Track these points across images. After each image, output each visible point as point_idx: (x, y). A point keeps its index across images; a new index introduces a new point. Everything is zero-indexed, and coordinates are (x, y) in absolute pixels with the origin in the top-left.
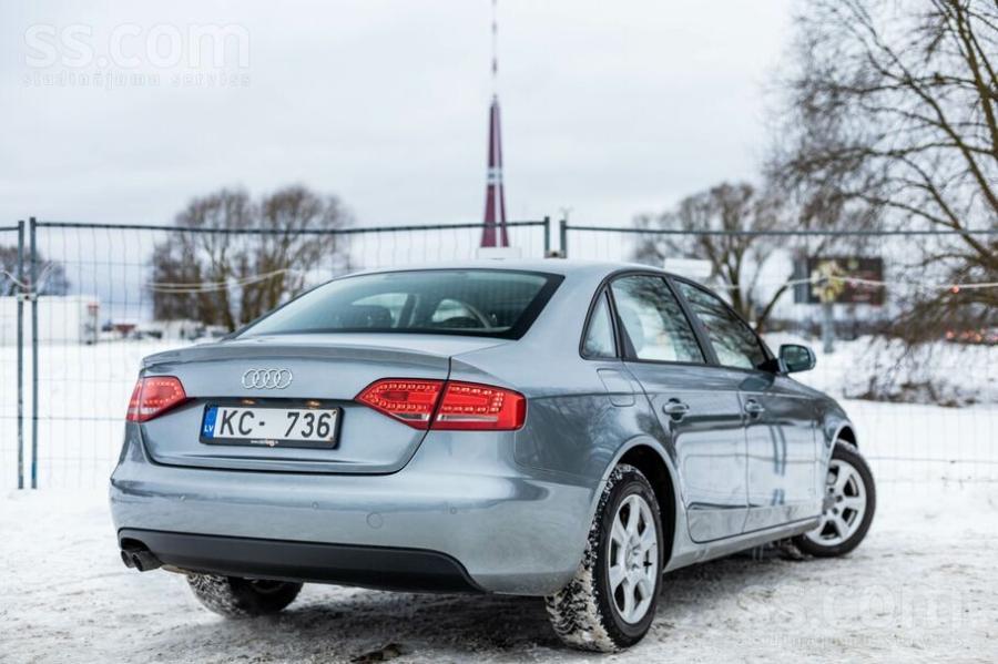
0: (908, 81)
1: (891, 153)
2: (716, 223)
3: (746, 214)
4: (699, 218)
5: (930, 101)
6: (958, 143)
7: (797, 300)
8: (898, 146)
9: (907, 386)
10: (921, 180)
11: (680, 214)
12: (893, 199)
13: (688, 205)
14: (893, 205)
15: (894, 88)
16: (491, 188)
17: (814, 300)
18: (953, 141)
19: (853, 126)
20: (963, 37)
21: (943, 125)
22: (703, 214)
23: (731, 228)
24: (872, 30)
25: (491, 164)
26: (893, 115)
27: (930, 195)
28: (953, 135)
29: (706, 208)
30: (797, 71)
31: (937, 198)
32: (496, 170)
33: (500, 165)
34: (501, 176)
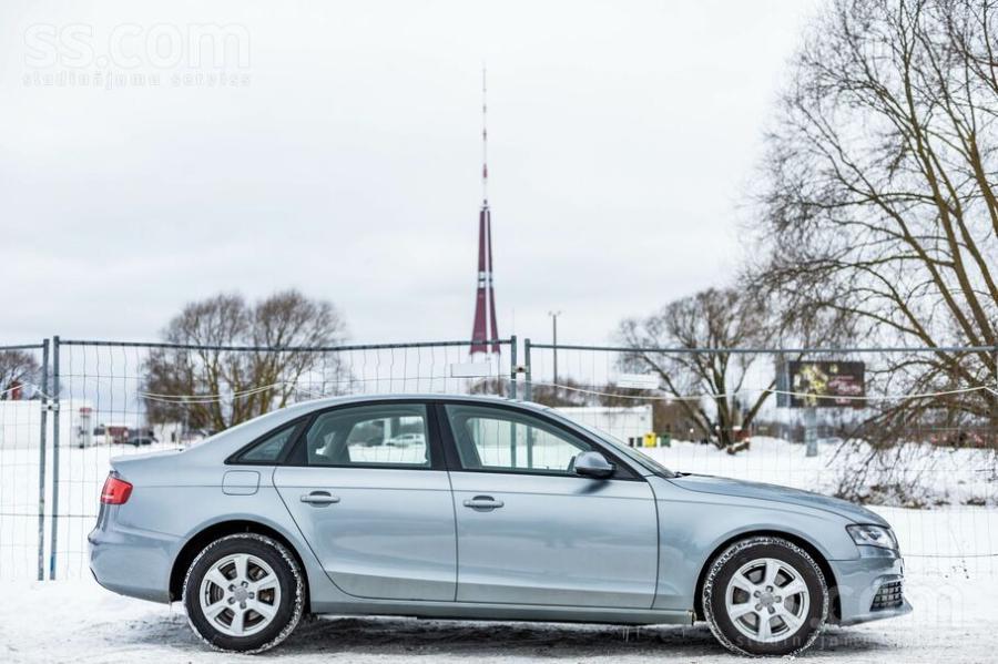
0: (874, 198)
1: (857, 265)
2: (702, 328)
3: (731, 319)
4: (684, 322)
5: (894, 215)
6: (923, 256)
7: (780, 404)
8: (864, 259)
9: (875, 488)
10: (887, 291)
11: (666, 318)
12: (861, 307)
13: (674, 309)
14: (862, 313)
15: (860, 203)
16: (481, 291)
17: (796, 403)
18: (916, 253)
19: (822, 238)
20: (922, 156)
21: (908, 238)
22: (689, 318)
23: (716, 333)
24: (838, 148)
25: (482, 268)
26: (859, 228)
27: (896, 304)
28: (917, 248)
29: (692, 313)
30: (767, 186)
31: (904, 308)
32: (486, 274)
33: (491, 270)
34: (491, 280)
